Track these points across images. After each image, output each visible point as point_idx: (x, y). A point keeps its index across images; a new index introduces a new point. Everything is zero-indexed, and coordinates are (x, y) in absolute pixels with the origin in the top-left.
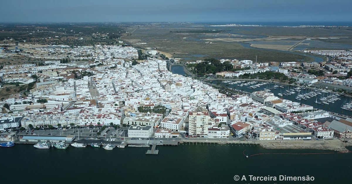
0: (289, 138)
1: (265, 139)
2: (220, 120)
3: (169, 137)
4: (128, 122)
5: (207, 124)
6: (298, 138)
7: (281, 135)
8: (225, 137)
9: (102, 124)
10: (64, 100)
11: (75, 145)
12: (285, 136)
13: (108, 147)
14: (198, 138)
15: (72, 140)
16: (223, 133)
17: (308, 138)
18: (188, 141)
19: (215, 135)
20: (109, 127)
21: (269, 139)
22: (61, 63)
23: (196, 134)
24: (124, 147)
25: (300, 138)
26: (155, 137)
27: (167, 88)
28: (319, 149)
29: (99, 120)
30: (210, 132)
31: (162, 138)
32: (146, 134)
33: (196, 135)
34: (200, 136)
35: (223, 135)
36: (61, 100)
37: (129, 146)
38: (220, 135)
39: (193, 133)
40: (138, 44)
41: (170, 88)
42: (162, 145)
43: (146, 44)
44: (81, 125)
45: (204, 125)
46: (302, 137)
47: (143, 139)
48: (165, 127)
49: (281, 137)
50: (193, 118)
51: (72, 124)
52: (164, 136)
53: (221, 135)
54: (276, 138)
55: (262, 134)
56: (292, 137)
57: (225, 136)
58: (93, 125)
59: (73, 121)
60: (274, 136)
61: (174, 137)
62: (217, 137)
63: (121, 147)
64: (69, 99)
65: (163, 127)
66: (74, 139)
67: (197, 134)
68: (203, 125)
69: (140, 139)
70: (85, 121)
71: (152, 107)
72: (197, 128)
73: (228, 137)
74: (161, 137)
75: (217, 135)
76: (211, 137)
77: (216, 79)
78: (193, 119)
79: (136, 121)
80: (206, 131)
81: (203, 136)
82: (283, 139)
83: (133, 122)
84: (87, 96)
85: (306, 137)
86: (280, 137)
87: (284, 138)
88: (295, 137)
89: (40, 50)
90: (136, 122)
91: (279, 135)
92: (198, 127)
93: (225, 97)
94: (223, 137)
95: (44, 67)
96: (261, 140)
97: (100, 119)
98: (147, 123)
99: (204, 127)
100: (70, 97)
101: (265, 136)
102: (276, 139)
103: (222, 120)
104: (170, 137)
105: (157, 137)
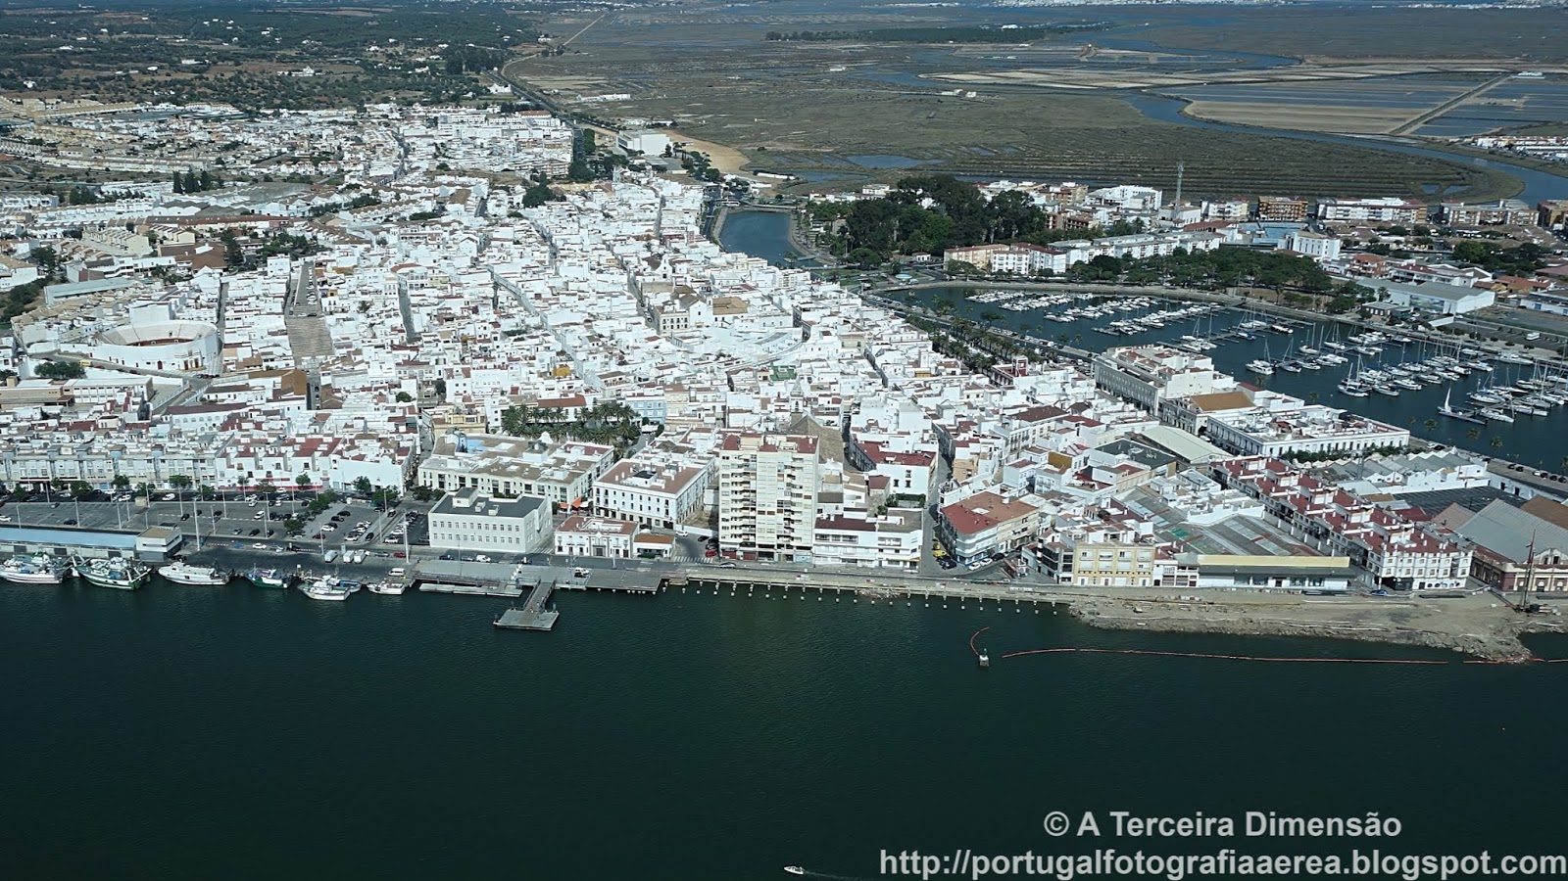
0: (1229, 582)
1: (1103, 579)
2: (892, 482)
3: (621, 553)
4: (440, 476)
5: (809, 497)
6: (1279, 583)
7: (1183, 563)
8: (898, 562)
9: (321, 483)
10: (160, 367)
11: (176, 572)
12: (1207, 572)
13: (322, 589)
14: (765, 562)
15: (165, 550)
16: (887, 542)
17: (1329, 585)
18: (711, 576)
19: (849, 550)
20: (349, 500)
21: (1120, 582)
22: (177, 190)
23: (753, 545)
24: (398, 591)
25: (1286, 583)
26: (557, 553)
27: (669, 324)
28: (1372, 639)
29: (306, 465)
30: (823, 537)
31: (589, 558)
32: (514, 534)
33: (757, 549)
34: (776, 556)
35: (890, 554)
36: (148, 367)
37: (424, 587)
38: (874, 554)
39: (740, 540)
40: (583, 99)
41: (682, 323)
42: (583, 587)
43: (625, 102)
44: (220, 484)
45: (794, 500)
46: (1297, 576)
47: (496, 557)
48: (611, 506)
49: (1187, 573)
50: (742, 462)
51: (179, 481)
52: (599, 550)
53: (881, 555)
54: (1161, 578)
55: (1084, 554)
56: (1241, 575)
57: (896, 557)
58: (275, 488)
59: (184, 468)
60: (1145, 565)
61: (647, 554)
62: (859, 564)
63: (385, 589)
64: (186, 363)
65: (602, 505)
66: (178, 547)
67: (760, 546)
68: (788, 498)
69: (479, 558)
70: (240, 468)
71: (571, 410)
72: (758, 516)
73: (913, 564)
74: (586, 554)
75: (859, 554)
76: (830, 562)
77: (942, 284)
78: (742, 470)
79: (475, 476)
80: (805, 533)
81: (790, 557)
82: (1193, 584)
83: (462, 479)
84: (271, 353)
85: (1318, 576)
86: (1177, 573)
87: (1201, 582)
88: (1261, 576)
89: (92, 127)
90: (474, 480)
91: (1176, 562)
92: (766, 509)
93: (954, 373)
94: (890, 561)
95: (92, 210)
96: (1079, 584)
97: (308, 460)
98: (529, 482)
99: (793, 508)
100: (190, 354)
101: (1103, 565)
102: (1157, 583)
103: (902, 483)
104: (626, 553)
105: (566, 551)
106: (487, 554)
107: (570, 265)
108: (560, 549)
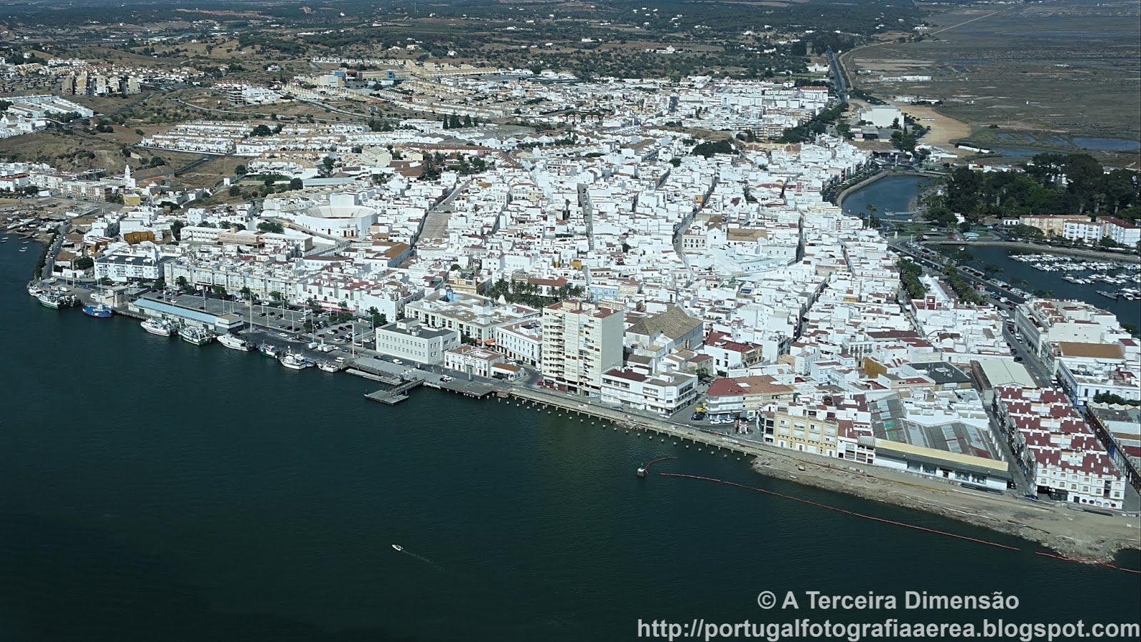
0: (903, 466)
3: (483, 373)
4: (417, 313)
5: (597, 350)
6: (946, 475)
7: (862, 443)
8: (657, 408)
9: (354, 309)
10: (329, 233)
11: (225, 340)
12: (882, 454)
13: (291, 361)
14: (570, 395)
15: (228, 327)
16: (649, 392)
17: (989, 483)
18: (551, 401)
19: (625, 394)
20: (360, 320)
21: (812, 449)
22: (445, 127)
23: (564, 380)
24: (331, 370)
25: (952, 476)
26: (446, 367)
27: (689, 243)
29: (347, 295)
30: (609, 381)
31: (464, 373)
32: (421, 350)
33: (566, 383)
34: (578, 390)
35: (651, 401)
36: (322, 232)
37: (349, 371)
38: (640, 399)
39: (556, 375)
41: (700, 243)
42: (439, 387)
44: (299, 301)
45: (589, 350)
46: (963, 471)
47: (405, 362)
48: (504, 346)
49: (866, 451)
50: (557, 318)
51: (276, 295)
52: (470, 367)
53: (645, 401)
54: (844, 452)
55: (783, 422)
56: (913, 461)
57: (656, 404)
58: (321, 307)
59: (280, 287)
60: (831, 439)
61: (499, 376)
62: (632, 406)
63: (326, 368)
64: (345, 232)
65: (500, 344)
66: (241, 328)
67: (569, 382)
68: (586, 349)
69: (395, 361)
70: (310, 292)
72: (566, 359)
73: (668, 411)
74: (462, 370)
75: (631, 398)
76: (612, 401)
78: (557, 324)
79: (434, 315)
80: (596, 376)
81: (587, 393)
82: (870, 461)
83: (427, 316)
84: (398, 232)
85: (982, 474)
86: (856, 449)
87: (878, 461)
88: (930, 465)
90: (433, 318)
91: (856, 441)
92: (572, 355)
94: (652, 407)
95: (379, 136)
96: (779, 445)
97: (348, 292)
98: (462, 323)
99: (588, 357)
100: (349, 227)
101: (798, 433)
102: (841, 455)
103: (722, 363)
104: (485, 373)
105: (450, 367)
106: (401, 359)
107: (647, 195)
108: (448, 364)
